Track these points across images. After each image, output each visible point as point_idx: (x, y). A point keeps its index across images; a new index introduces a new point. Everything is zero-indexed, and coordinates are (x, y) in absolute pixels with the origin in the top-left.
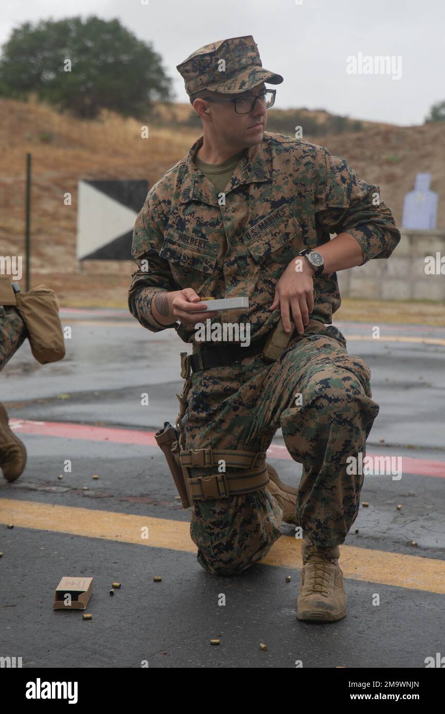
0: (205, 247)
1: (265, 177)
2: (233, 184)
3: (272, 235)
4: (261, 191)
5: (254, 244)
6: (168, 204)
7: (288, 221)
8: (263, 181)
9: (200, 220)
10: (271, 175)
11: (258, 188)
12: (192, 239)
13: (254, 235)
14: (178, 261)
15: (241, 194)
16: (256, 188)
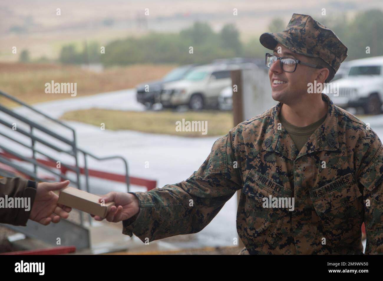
0: (280, 192)
1: (336, 147)
2: (309, 148)
3: (334, 197)
4: (330, 158)
5: (319, 202)
6: (251, 147)
7: (350, 187)
8: (333, 150)
9: (279, 169)
10: (340, 147)
11: (328, 155)
12: (270, 183)
13: (320, 194)
14: (254, 195)
15: (313, 157)
16: (326, 155)
